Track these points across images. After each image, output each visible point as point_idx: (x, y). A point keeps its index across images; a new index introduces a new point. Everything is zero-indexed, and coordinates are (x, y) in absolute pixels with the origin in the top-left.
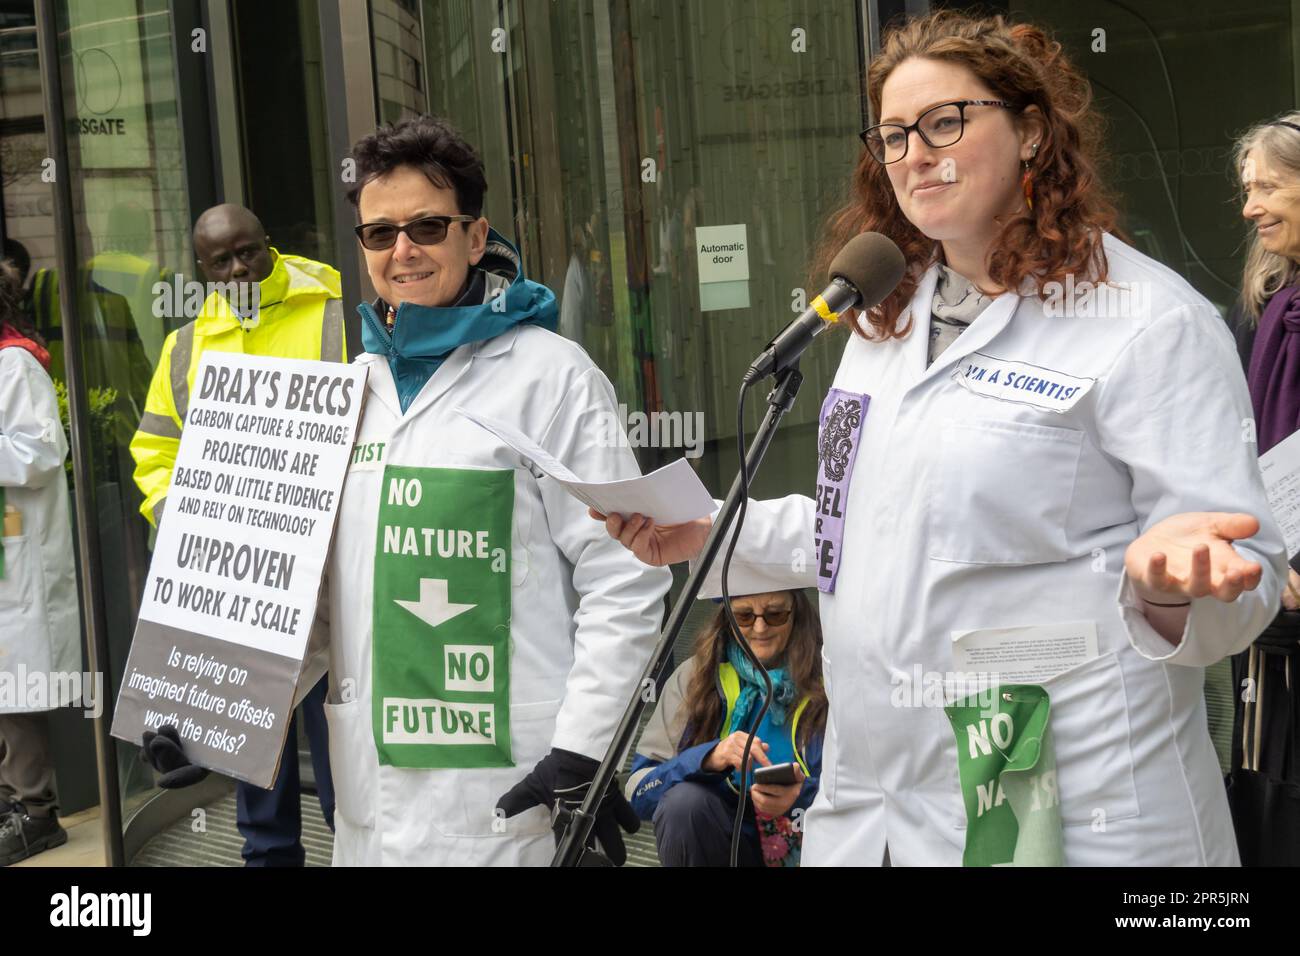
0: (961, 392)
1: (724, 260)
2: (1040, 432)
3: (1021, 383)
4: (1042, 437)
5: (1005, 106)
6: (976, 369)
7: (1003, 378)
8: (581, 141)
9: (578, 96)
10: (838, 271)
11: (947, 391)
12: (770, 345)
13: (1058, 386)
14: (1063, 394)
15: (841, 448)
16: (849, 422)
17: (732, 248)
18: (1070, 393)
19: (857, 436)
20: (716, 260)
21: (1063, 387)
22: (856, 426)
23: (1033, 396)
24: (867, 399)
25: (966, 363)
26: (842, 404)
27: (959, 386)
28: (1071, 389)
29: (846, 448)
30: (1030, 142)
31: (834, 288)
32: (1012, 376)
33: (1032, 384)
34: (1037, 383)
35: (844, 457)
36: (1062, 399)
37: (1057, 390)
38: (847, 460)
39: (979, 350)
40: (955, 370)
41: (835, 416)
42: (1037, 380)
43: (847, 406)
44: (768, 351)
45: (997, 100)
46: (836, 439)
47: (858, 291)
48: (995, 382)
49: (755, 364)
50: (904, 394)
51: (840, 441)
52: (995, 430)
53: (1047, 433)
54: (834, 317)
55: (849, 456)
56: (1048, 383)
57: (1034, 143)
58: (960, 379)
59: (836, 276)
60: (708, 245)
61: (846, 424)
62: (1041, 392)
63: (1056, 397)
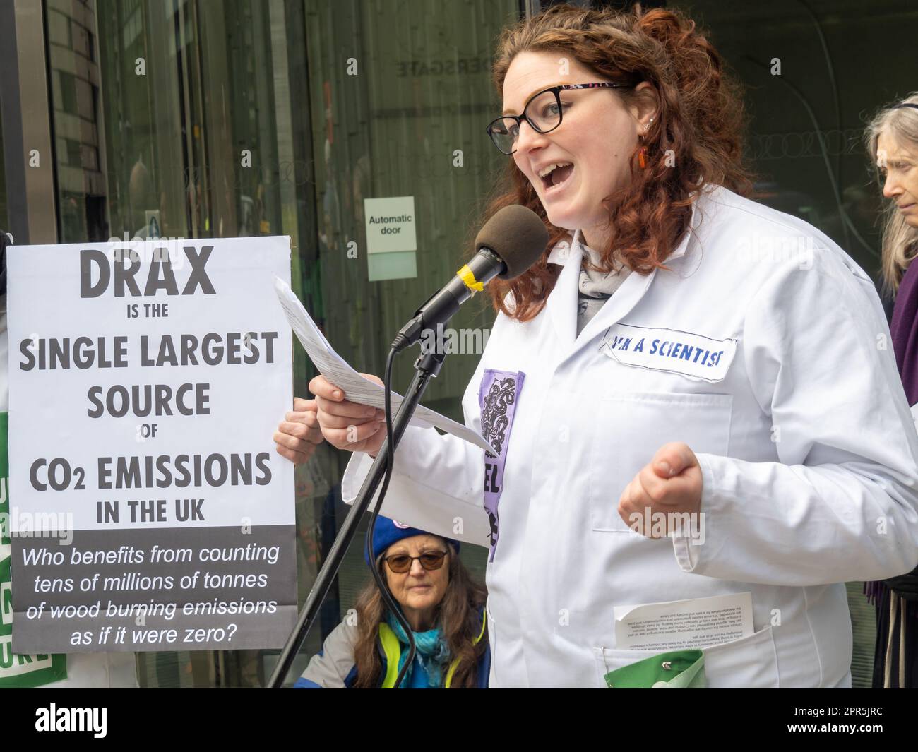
0: (609, 363)
1: (392, 231)
2: (691, 400)
3: (665, 350)
4: (693, 404)
5: (611, 86)
6: (622, 339)
7: (648, 346)
8: (252, 113)
9: (249, 69)
10: (485, 242)
11: (596, 363)
12: (418, 313)
13: (702, 351)
14: (709, 360)
15: (498, 425)
16: (505, 399)
17: (400, 219)
18: (716, 357)
19: (512, 412)
20: (385, 231)
21: (707, 353)
22: (511, 402)
23: (679, 364)
24: (522, 376)
25: (612, 335)
26: (498, 384)
27: (607, 357)
28: (715, 354)
29: (502, 425)
30: (646, 117)
31: (480, 259)
32: (656, 344)
33: (677, 350)
34: (681, 349)
35: (501, 434)
36: (709, 365)
37: (702, 355)
38: (503, 436)
39: (620, 321)
40: (602, 342)
41: (491, 395)
42: (681, 345)
43: (502, 385)
44: (416, 318)
45: (601, 82)
46: (494, 417)
47: (503, 262)
48: (641, 351)
49: (403, 331)
50: (555, 369)
51: (497, 419)
52: (648, 401)
53: (698, 400)
54: (479, 286)
55: (505, 432)
56: (692, 348)
57: (650, 118)
58: (607, 351)
59: (482, 246)
60: (377, 216)
61: (502, 401)
62: (687, 358)
63: (703, 363)
